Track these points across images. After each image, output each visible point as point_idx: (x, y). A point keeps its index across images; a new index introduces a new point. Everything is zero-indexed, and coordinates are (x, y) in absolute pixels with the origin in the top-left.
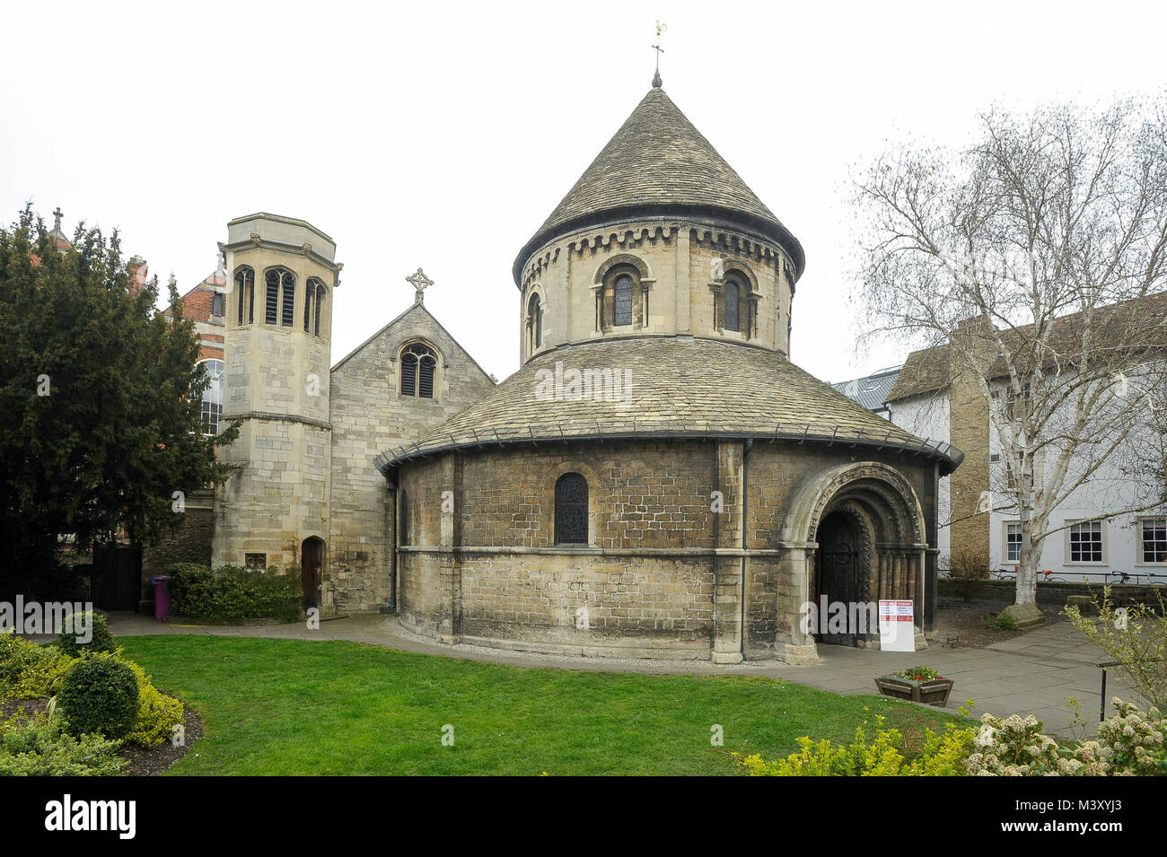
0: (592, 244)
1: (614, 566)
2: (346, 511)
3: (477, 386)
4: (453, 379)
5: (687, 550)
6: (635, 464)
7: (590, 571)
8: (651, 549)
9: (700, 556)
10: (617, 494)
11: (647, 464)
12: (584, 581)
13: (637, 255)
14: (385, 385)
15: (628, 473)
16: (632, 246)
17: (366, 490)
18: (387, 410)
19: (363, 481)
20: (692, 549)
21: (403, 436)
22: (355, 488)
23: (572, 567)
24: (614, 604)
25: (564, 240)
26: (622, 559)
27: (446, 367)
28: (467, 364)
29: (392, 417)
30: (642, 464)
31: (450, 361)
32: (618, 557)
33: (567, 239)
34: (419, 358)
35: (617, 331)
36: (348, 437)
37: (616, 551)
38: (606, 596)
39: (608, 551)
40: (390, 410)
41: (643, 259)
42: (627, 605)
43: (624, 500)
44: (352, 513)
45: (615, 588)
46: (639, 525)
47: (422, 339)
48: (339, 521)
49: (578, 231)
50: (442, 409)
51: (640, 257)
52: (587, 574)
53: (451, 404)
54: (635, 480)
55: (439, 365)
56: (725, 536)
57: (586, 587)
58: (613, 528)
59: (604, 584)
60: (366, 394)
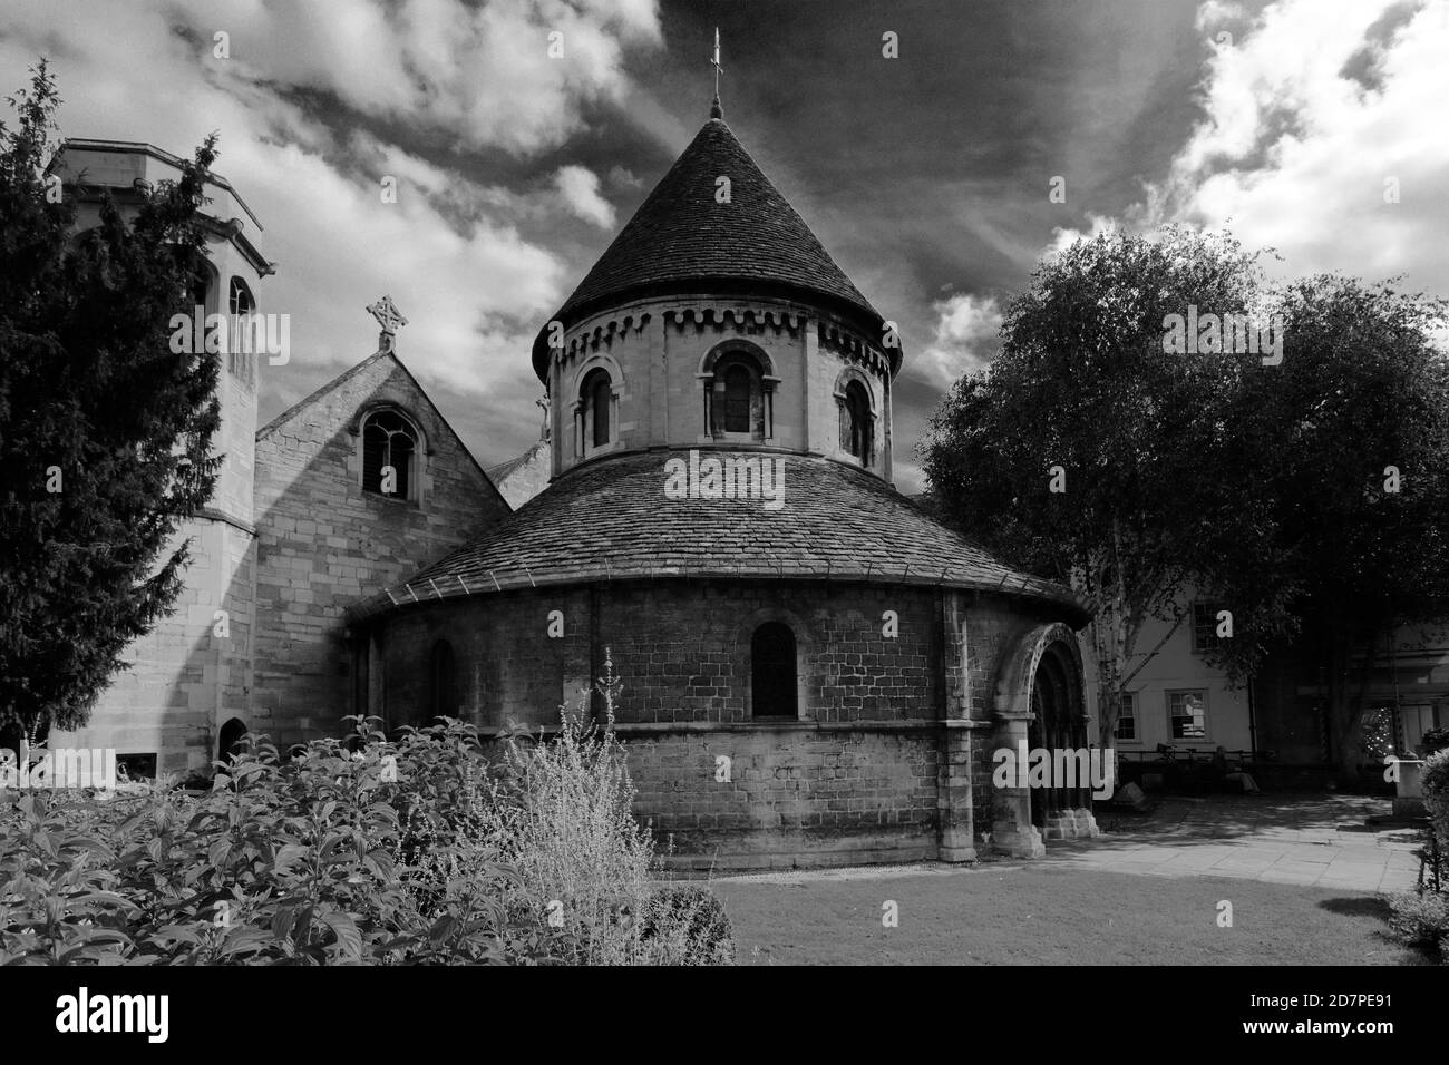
0: (699, 318)
1: (830, 744)
2: (277, 674)
3: (472, 488)
4: (438, 473)
5: (910, 723)
6: (852, 615)
7: (801, 750)
8: (873, 722)
9: (925, 729)
10: (832, 651)
11: (866, 616)
12: (794, 765)
13: (758, 344)
14: (341, 472)
15: (843, 626)
16: (751, 332)
17: (309, 639)
18: (344, 512)
19: (307, 626)
20: (916, 721)
21: (368, 555)
22: (293, 636)
23: (778, 747)
24: (831, 795)
25: (657, 306)
26: (840, 735)
27: (430, 453)
28: (458, 452)
29: (352, 524)
30: (860, 615)
31: (434, 446)
32: (836, 733)
33: (662, 305)
34: (390, 434)
35: (732, 437)
36: (284, 551)
37: (833, 726)
38: (820, 783)
39: (824, 726)
40: (349, 513)
41: (767, 351)
42: (846, 794)
43: (840, 659)
44: (287, 679)
45: (832, 773)
46: (858, 691)
47: (395, 405)
48: (267, 692)
49: (680, 296)
50: (425, 517)
51: (762, 346)
52: (797, 756)
53: (436, 511)
54: (852, 635)
55: (420, 449)
56: (952, 705)
57: (796, 773)
58: (829, 694)
59: (819, 768)
60: (312, 484)
